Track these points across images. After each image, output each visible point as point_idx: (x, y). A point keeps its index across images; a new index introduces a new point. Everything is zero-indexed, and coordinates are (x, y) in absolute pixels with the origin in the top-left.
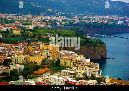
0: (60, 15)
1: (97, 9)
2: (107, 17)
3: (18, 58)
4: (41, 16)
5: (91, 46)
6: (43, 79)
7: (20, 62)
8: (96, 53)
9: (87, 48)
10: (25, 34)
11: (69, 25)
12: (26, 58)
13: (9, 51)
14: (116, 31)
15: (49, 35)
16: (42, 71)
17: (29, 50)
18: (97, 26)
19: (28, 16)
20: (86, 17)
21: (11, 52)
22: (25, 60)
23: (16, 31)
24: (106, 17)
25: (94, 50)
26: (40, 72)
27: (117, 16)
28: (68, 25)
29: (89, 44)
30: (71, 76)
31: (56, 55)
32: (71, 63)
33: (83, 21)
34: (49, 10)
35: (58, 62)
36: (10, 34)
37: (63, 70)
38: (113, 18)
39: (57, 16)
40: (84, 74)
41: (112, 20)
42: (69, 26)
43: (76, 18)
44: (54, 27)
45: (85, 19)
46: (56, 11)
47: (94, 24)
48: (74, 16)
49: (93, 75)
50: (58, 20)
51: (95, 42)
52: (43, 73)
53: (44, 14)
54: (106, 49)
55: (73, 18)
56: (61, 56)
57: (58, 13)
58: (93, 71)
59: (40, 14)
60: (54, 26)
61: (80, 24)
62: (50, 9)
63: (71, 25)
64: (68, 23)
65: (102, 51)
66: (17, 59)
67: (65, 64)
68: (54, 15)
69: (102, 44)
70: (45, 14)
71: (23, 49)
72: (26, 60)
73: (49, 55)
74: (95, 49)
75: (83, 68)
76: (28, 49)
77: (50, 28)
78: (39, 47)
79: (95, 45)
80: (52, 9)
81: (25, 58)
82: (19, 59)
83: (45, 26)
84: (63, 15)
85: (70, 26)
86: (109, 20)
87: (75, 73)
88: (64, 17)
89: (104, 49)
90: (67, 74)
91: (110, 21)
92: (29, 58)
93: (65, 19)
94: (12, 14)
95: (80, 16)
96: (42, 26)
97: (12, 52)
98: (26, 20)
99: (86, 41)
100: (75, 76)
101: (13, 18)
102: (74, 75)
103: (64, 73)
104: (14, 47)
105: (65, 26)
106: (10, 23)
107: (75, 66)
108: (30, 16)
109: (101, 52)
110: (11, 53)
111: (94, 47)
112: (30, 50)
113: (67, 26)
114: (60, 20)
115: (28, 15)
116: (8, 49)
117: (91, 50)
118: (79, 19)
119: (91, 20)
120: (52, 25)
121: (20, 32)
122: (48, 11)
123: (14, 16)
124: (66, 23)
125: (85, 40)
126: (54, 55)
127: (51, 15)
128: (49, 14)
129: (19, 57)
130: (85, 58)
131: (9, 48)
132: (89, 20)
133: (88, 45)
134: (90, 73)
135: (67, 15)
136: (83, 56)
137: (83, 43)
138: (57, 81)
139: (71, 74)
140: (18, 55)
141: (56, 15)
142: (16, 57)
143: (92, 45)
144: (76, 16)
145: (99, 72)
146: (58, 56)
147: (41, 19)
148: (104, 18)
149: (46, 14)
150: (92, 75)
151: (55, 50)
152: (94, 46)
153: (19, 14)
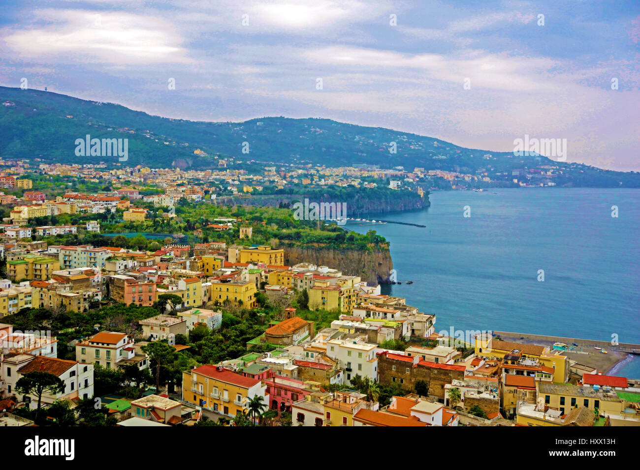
0: (229, 167)
1: (324, 149)
2: (353, 171)
3: (188, 290)
4: (178, 169)
5: (352, 249)
6: (304, 350)
7: (194, 301)
8: (365, 269)
9: (340, 256)
10: (163, 221)
11: (265, 194)
12: (208, 291)
13: (149, 271)
14: (389, 208)
15: (229, 222)
16: (289, 327)
17: (203, 266)
18: (339, 194)
19: (139, 170)
20: (300, 171)
21: (156, 273)
22: (205, 295)
23: (133, 212)
24: (350, 171)
25: (360, 260)
26: (284, 330)
27: (378, 166)
28: (260, 194)
29: (344, 246)
30: (364, 337)
31: (286, 278)
32: (340, 298)
33: (296, 181)
34: (197, 152)
35: (303, 298)
36: (116, 222)
37: (336, 322)
38: (370, 173)
39: (221, 170)
40: (396, 330)
41: (371, 180)
42: (263, 197)
43: (275, 173)
44: (226, 200)
45: (299, 177)
46: (219, 156)
47: (330, 189)
48: (267, 168)
49: (415, 332)
50: (230, 181)
51: (361, 240)
52: (294, 332)
53: (185, 165)
54: (390, 258)
55: (266, 173)
56: (304, 281)
57: (223, 162)
58: (416, 322)
59: (173, 164)
60: (225, 198)
61: (294, 192)
62: (201, 149)
63: (272, 194)
64: (260, 189)
65: (380, 264)
66: (187, 292)
67: (324, 304)
68: (215, 167)
69: (380, 244)
70: (187, 163)
71: (188, 263)
72: (208, 295)
73: (263, 277)
74: (362, 259)
75: (385, 314)
76: (202, 264)
77: (215, 202)
78: (227, 257)
79: (362, 248)
80: (205, 151)
81: (205, 289)
82: (191, 293)
83: (203, 198)
84: (239, 167)
85: (266, 197)
86: (364, 179)
87: (375, 328)
88: (242, 171)
89: (386, 258)
90: (353, 331)
91: (366, 181)
92: (219, 289)
93: (247, 177)
94: (94, 164)
95: (283, 169)
96: (194, 197)
97: (159, 273)
98: (140, 181)
99: (338, 235)
100: (375, 335)
101: (101, 177)
102: (372, 335)
103: (341, 330)
104: (158, 259)
105: (255, 197)
106: (103, 190)
107: (359, 307)
108: (145, 171)
109: (377, 265)
110: (157, 276)
111: (360, 253)
112: (206, 267)
113: (259, 197)
114: (234, 180)
115: (139, 167)
116: (142, 264)
117: (351, 260)
118: (285, 178)
119: (316, 179)
120: (219, 195)
121: (144, 215)
122: (197, 156)
123: (102, 170)
124: (255, 190)
125: (333, 234)
126: (280, 278)
127: (205, 168)
128: (199, 164)
129: (192, 286)
130: (365, 283)
131: (145, 263)
132: (312, 180)
133: (344, 248)
134: (409, 327)
135: (248, 165)
136: (359, 279)
137: (330, 242)
138: (355, 354)
139: (364, 331)
140: (188, 282)
141: (219, 167)
142: (184, 289)
143: (353, 246)
144: (274, 169)
145: (431, 321)
146: (292, 280)
147: (181, 177)
148: (348, 173)
149: (190, 163)
150: (413, 331)
151: (273, 264)
152: (358, 251)
153: (112, 165)
